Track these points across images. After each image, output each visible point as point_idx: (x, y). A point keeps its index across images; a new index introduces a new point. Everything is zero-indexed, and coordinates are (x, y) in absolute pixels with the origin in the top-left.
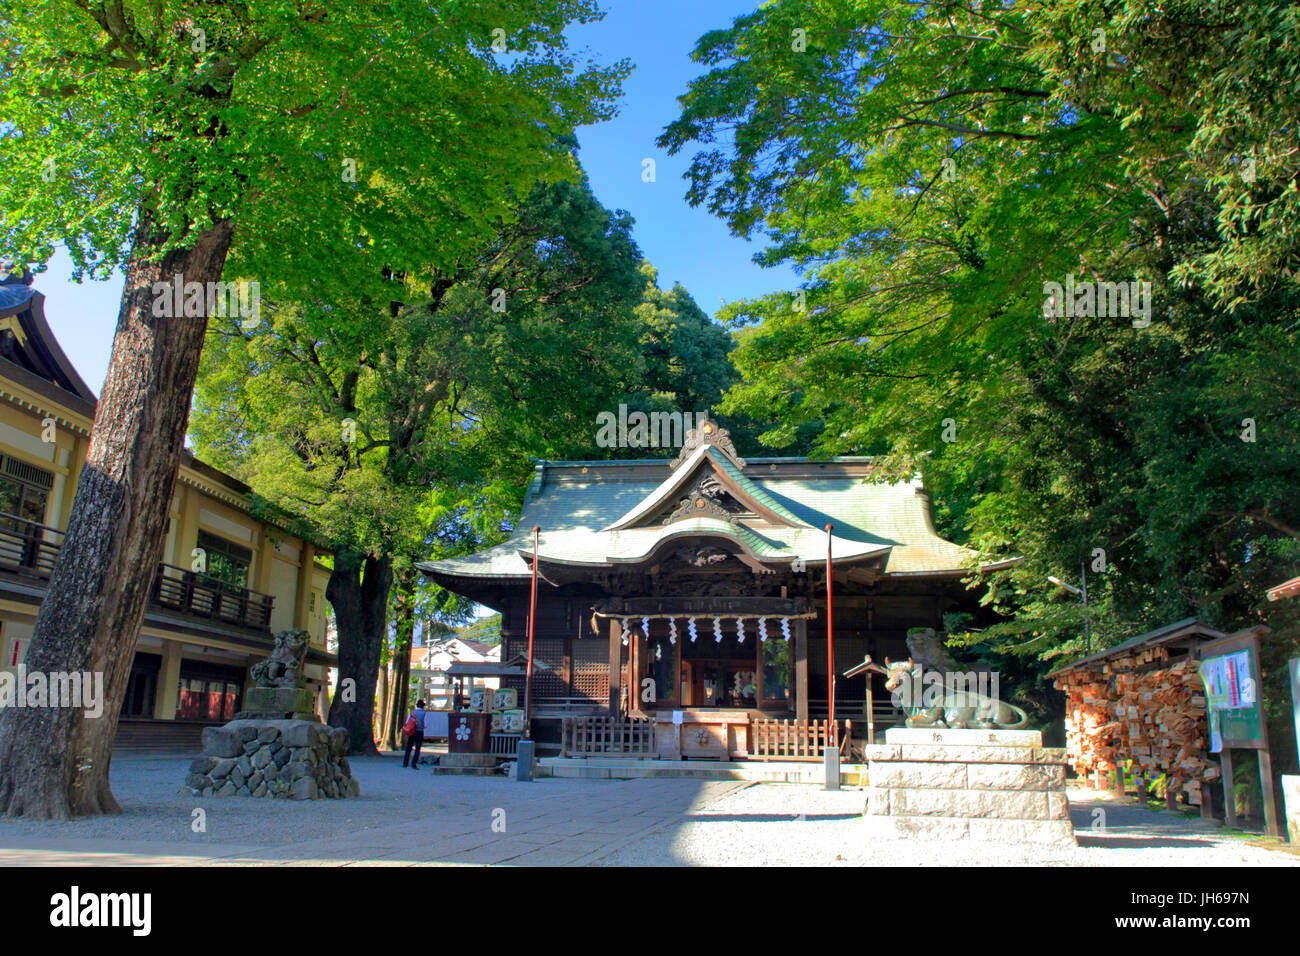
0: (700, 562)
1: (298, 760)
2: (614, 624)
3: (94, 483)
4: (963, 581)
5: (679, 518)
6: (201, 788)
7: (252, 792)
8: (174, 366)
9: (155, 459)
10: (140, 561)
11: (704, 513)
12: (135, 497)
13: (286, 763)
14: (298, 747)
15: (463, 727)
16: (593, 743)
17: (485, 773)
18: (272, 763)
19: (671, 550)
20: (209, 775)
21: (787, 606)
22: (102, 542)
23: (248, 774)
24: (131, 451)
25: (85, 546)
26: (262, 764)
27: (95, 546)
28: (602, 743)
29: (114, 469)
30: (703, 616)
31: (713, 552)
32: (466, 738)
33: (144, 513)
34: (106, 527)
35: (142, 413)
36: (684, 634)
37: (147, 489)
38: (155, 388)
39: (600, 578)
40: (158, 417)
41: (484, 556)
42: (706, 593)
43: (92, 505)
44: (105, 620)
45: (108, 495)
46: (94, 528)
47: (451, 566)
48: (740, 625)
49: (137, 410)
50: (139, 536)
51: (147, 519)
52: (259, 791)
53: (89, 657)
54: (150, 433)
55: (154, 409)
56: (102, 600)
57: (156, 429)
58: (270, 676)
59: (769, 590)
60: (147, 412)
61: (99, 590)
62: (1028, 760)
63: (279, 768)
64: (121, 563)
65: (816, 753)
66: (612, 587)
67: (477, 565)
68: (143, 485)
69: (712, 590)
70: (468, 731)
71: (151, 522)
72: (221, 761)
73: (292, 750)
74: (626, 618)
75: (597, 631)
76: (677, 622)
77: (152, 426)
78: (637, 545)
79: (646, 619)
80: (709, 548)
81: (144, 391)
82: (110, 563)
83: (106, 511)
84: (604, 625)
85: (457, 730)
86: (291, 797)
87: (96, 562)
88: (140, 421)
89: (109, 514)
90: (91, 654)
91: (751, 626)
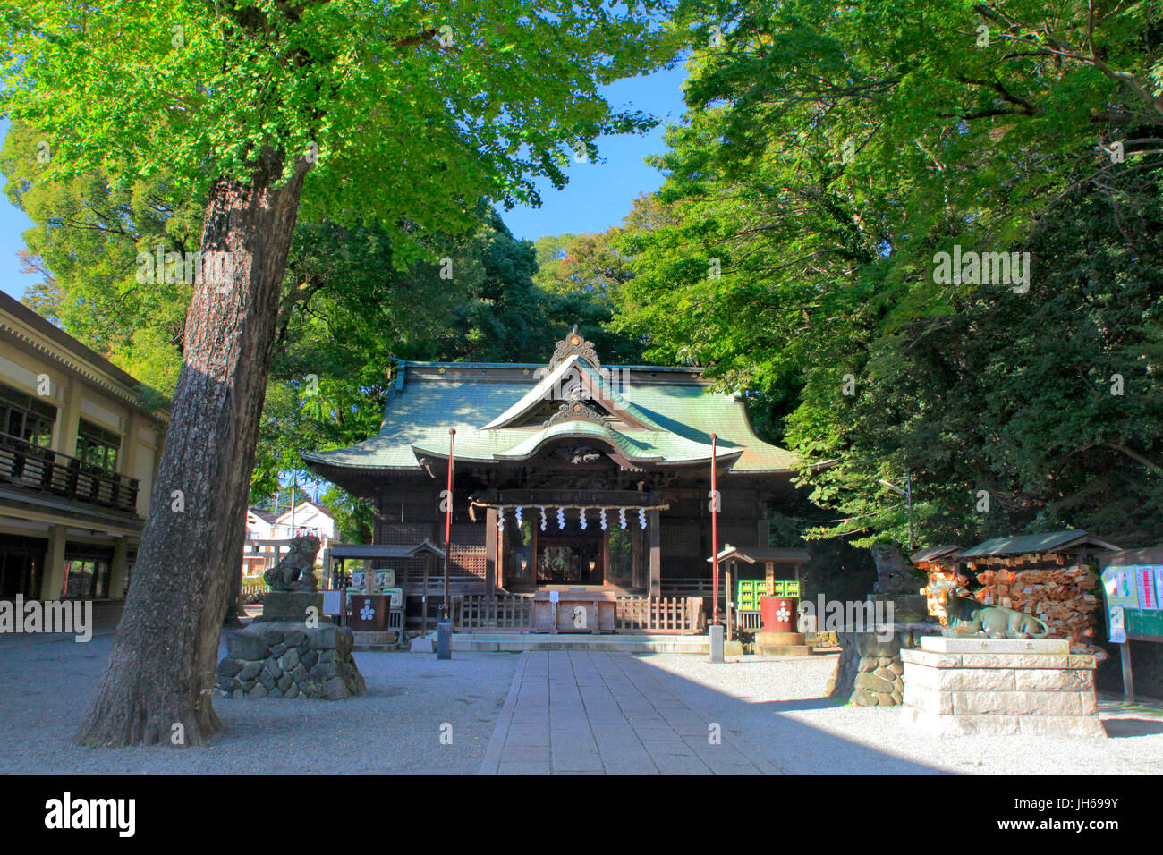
0: (576, 460)
1: (326, 661)
2: (490, 513)
3: (197, 406)
4: (792, 480)
5: (557, 421)
6: (231, 690)
7: (284, 693)
8: (267, 290)
9: (253, 382)
10: (241, 484)
11: (581, 417)
12: (238, 421)
13: (314, 665)
14: (325, 650)
15: (367, 608)
16: (470, 619)
17: (389, 650)
18: (300, 665)
19: (551, 449)
20: (237, 678)
21: (643, 498)
22: (210, 467)
23: (277, 676)
24: (233, 375)
25: (193, 470)
26: (290, 667)
27: (203, 470)
28: (478, 620)
29: (217, 392)
30: (570, 507)
31: (588, 452)
32: (370, 618)
33: (244, 437)
34: (212, 451)
35: (242, 336)
36: (552, 521)
37: (246, 413)
38: (252, 312)
39: (480, 472)
40: (255, 341)
41: (368, 448)
42: (572, 486)
43: (196, 429)
44: (217, 545)
45: (213, 419)
46: (201, 452)
47: (340, 459)
48: (603, 515)
49: (236, 334)
50: (240, 459)
51: (246, 443)
52: (290, 693)
53: (205, 582)
54: (248, 357)
55: (252, 333)
56: (213, 525)
57: (253, 353)
58: (285, 580)
59: (628, 484)
60: (246, 335)
61: (210, 515)
62: (1065, 666)
63: (308, 669)
64: (228, 485)
65: (674, 626)
66: (489, 480)
67: (362, 457)
68: (243, 409)
69: (578, 484)
70: (372, 611)
71: (248, 446)
72: (247, 663)
73: (320, 652)
74: (501, 508)
75: (473, 518)
76: (547, 511)
77: (250, 349)
78: (523, 443)
79: (519, 509)
80: (584, 448)
81: (243, 316)
82: (219, 487)
83: (212, 436)
84: (481, 513)
85: (362, 611)
86: (324, 697)
87: (206, 487)
88: (241, 346)
89: (215, 438)
90: (207, 579)
91: (613, 516)
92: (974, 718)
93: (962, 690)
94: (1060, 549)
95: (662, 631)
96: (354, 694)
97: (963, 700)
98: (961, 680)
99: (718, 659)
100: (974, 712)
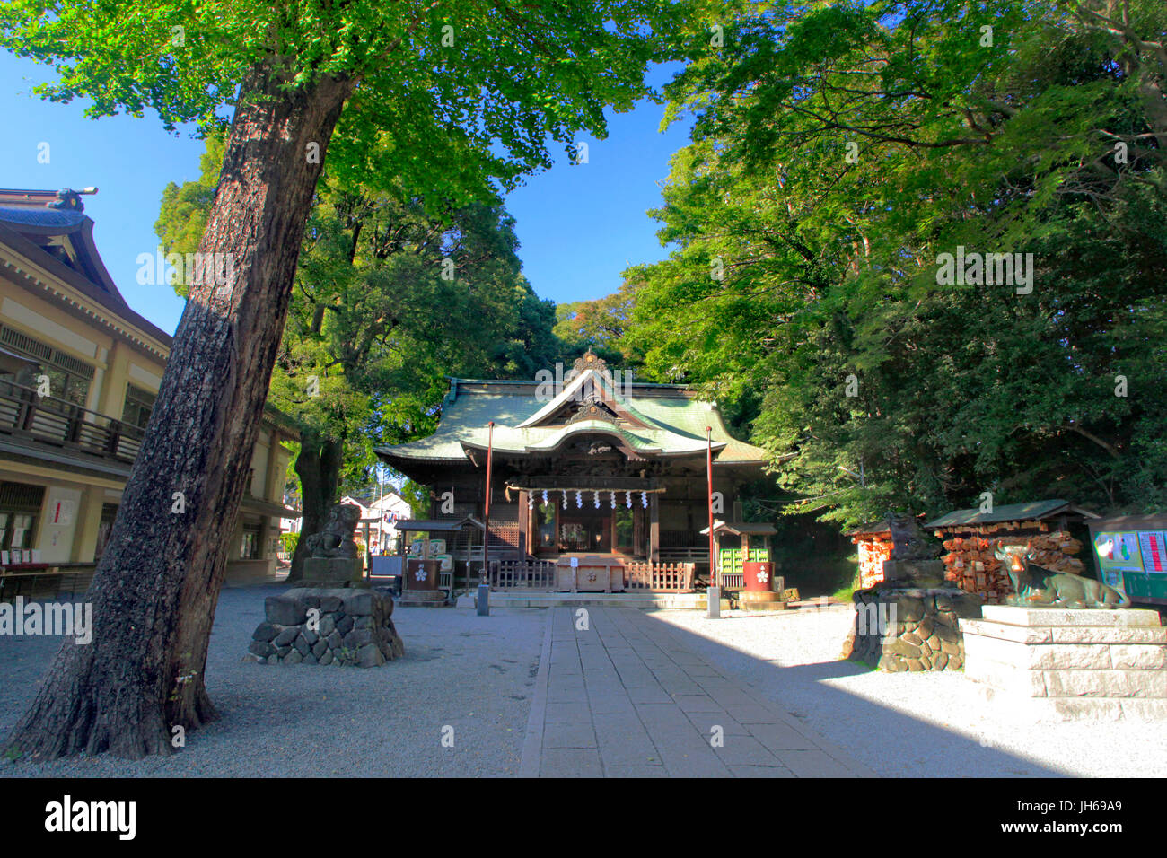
0: (592, 451)
1: (362, 628)
2: (522, 494)
3: (194, 344)
4: (763, 468)
5: (577, 420)
6: (266, 656)
7: (318, 660)
8: (285, 225)
9: (262, 322)
10: (243, 436)
11: (596, 417)
12: (241, 363)
13: (349, 631)
14: (360, 616)
15: (421, 571)
16: (506, 581)
17: (439, 606)
18: (336, 630)
19: (572, 442)
20: (273, 643)
21: (645, 483)
22: (204, 412)
23: (312, 642)
24: (238, 311)
25: (183, 416)
26: (326, 632)
27: (194, 416)
28: (512, 581)
29: (217, 330)
30: (587, 490)
31: (601, 445)
32: (423, 579)
33: (249, 382)
34: (208, 395)
35: (250, 271)
36: (572, 502)
37: (252, 356)
38: (265, 245)
39: (514, 462)
40: (267, 278)
41: (427, 444)
42: (589, 473)
43: (190, 369)
44: (206, 504)
45: (211, 359)
46: (193, 396)
47: (404, 451)
48: (613, 497)
49: (244, 267)
50: (243, 405)
51: (251, 390)
52: (324, 659)
53: (189, 546)
54: (258, 293)
55: (263, 269)
56: (202, 479)
57: (264, 291)
58: (326, 547)
59: (632, 472)
60: (255, 270)
61: (200, 467)
63: (343, 635)
64: (225, 436)
65: (672, 586)
66: (521, 468)
68: (249, 350)
69: (593, 472)
70: (425, 574)
71: (255, 393)
72: (284, 628)
73: (355, 618)
74: (531, 491)
75: (509, 499)
76: (567, 494)
77: (260, 286)
78: (549, 439)
79: (545, 492)
80: (599, 442)
81: (253, 248)
82: (212, 436)
83: (208, 377)
84: (515, 495)
85: (417, 574)
86: (358, 665)
87: (196, 435)
88: (248, 279)
89: (212, 380)
90: (191, 542)
91: (620, 497)
92: (1070, 701)
93: (1054, 668)
94: (1045, 517)
95: (661, 590)
96: (390, 659)
97: (1056, 680)
98: (1052, 657)
99: (715, 615)
100: (1070, 694)
